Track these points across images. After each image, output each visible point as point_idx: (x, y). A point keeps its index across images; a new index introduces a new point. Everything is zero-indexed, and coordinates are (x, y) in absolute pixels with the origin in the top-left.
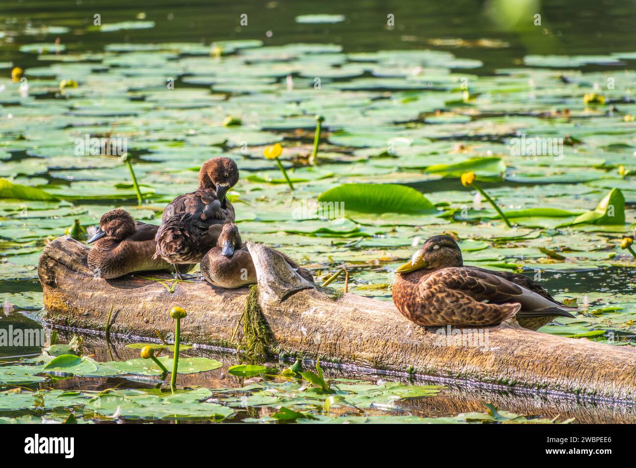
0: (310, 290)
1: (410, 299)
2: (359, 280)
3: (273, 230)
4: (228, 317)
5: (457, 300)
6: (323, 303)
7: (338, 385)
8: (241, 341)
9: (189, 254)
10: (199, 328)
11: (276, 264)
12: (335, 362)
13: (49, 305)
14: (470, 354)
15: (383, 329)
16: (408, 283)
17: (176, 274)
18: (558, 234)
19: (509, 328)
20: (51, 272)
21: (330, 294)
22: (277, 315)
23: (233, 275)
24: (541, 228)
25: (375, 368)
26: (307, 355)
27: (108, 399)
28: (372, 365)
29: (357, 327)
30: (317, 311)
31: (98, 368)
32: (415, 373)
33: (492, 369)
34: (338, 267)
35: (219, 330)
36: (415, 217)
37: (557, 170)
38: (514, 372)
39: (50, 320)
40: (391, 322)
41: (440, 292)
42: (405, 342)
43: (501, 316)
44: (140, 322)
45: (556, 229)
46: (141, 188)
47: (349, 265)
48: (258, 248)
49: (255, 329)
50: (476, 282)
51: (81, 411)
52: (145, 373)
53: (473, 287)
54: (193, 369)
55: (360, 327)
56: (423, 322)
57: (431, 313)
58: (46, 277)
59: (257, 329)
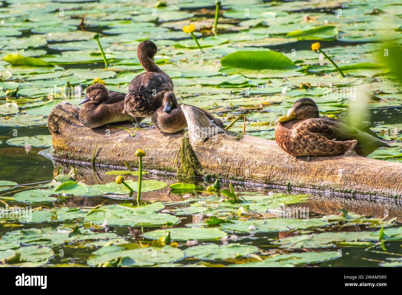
0: (222, 134)
1: (286, 139)
2: (250, 118)
3: (193, 83)
4: (171, 152)
5: (317, 139)
6: (231, 142)
7: (244, 197)
8: (179, 167)
9: (145, 111)
10: (152, 159)
11: (200, 118)
12: (240, 180)
13: (56, 145)
14: (326, 174)
15: (270, 158)
16: (285, 129)
17: (136, 124)
18: (375, 81)
19: (350, 156)
20: (56, 124)
21: (235, 136)
22: (202, 151)
23: (173, 125)
24: (363, 77)
25: (266, 184)
26: (222, 176)
27: (98, 213)
28: (264, 181)
29: (253, 157)
30: (227, 147)
31: (89, 190)
32: (291, 186)
33: (340, 183)
34: (237, 110)
35: (165, 161)
36: (283, 71)
37: (370, 33)
38: (354, 185)
39: (57, 155)
40: (274, 154)
41: (306, 134)
42: (284, 167)
43: (345, 148)
44: (114, 155)
45: (373, 77)
46: (106, 55)
47: (243, 108)
48: (188, 108)
49: (188, 160)
50: (328, 128)
51: (82, 222)
52: (119, 193)
53: (326, 130)
54: (149, 189)
55: (255, 157)
56: (295, 153)
57: (300, 148)
58: (53, 128)
59: (189, 160)
